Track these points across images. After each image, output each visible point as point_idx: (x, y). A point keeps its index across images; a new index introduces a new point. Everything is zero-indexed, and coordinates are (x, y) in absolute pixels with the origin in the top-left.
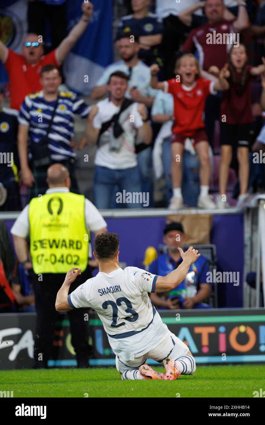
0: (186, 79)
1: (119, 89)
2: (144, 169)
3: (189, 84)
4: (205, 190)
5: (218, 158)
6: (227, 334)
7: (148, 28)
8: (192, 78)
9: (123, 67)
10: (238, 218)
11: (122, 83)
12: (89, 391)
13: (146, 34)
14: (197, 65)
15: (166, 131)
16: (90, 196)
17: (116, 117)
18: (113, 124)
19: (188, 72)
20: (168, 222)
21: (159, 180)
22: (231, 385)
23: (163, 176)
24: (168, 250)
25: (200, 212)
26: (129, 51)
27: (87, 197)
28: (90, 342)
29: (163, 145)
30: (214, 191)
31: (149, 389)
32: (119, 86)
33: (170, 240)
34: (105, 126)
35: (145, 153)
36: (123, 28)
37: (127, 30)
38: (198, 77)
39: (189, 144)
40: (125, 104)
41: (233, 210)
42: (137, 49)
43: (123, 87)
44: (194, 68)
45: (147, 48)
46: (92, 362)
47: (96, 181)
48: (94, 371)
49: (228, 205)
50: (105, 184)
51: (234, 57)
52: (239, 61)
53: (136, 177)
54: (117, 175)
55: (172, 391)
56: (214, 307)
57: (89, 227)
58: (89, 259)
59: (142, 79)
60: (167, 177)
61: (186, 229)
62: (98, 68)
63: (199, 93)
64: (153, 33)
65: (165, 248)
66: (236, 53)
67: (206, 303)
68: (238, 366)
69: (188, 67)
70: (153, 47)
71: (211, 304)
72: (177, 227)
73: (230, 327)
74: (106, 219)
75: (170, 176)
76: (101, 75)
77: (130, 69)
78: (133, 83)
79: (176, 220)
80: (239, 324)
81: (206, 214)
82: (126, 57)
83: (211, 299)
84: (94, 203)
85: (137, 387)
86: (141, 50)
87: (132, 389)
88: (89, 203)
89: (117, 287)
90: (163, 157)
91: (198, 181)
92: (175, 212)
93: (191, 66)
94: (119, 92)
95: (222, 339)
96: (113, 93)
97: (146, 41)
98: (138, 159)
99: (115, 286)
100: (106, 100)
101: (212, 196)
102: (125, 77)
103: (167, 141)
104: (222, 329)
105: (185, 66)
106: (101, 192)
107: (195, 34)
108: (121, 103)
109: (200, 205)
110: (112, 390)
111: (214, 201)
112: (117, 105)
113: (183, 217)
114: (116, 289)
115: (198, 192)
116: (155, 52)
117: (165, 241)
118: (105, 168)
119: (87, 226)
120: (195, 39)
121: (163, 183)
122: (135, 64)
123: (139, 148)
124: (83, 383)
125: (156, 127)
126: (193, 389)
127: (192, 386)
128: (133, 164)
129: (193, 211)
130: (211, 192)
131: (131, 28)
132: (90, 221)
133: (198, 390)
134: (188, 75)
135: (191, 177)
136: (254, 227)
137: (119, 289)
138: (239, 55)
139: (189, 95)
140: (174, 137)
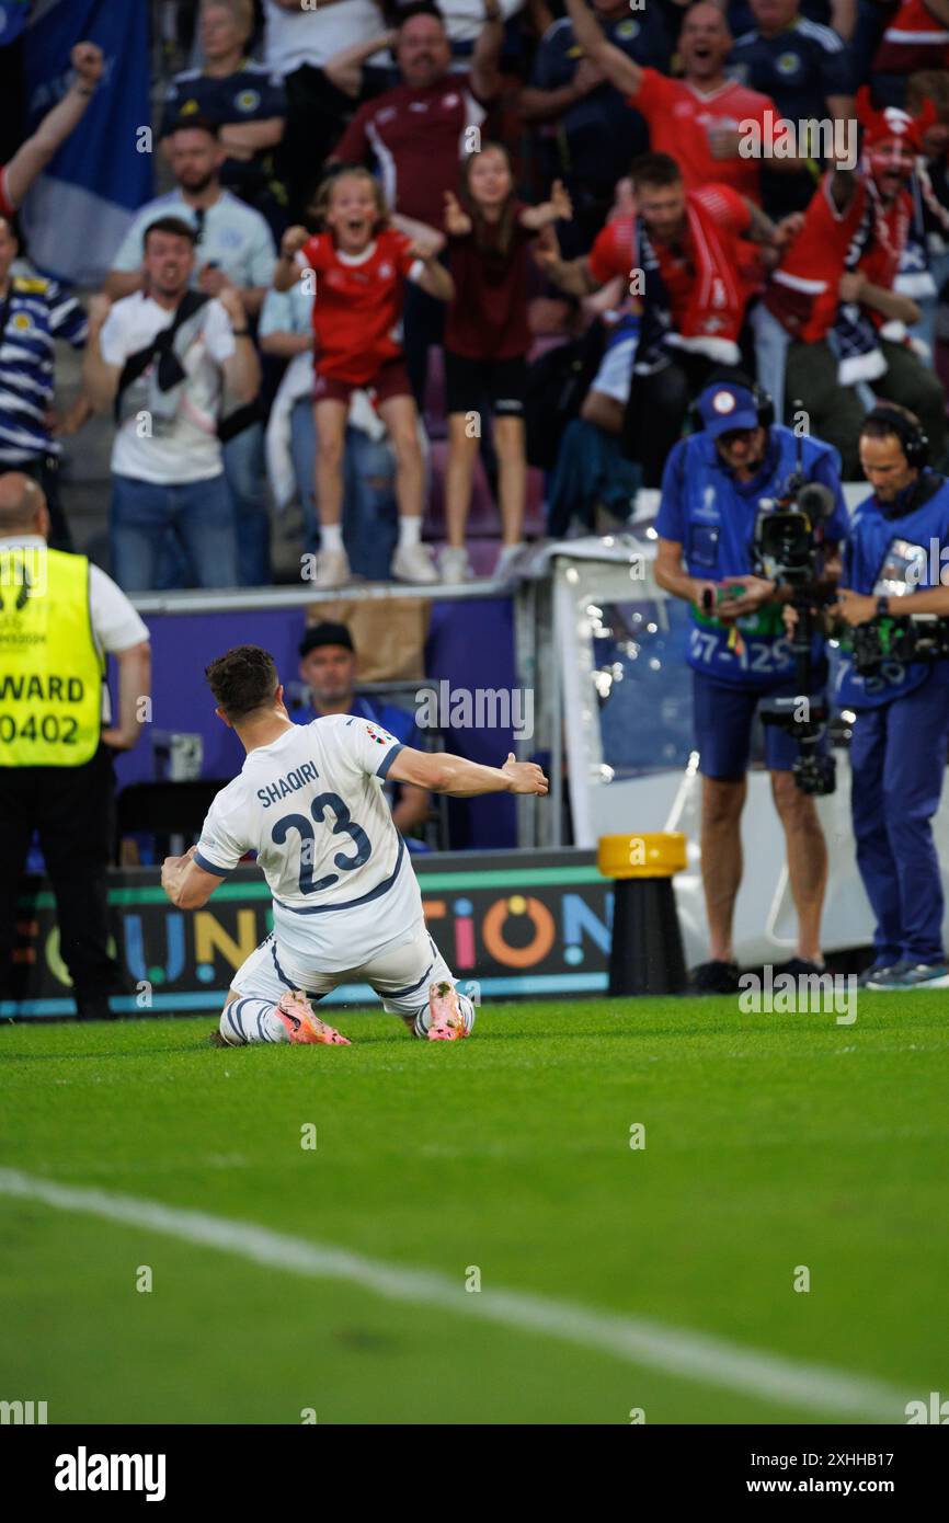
0: (347, 236)
1: (172, 264)
2: (244, 481)
3: (356, 250)
4: (410, 527)
5: (441, 447)
6: (478, 918)
7: (247, 101)
8: (365, 231)
10: (498, 611)
11: (178, 249)
12: (111, 1081)
13: (239, 118)
14: (378, 196)
15: (300, 379)
16: (103, 557)
17: (165, 339)
18: (157, 356)
19: (355, 218)
20: (312, 623)
21: (284, 513)
22: (491, 1055)
23: (297, 499)
24: (311, 697)
25: (399, 592)
26: (202, 164)
27: (93, 560)
28: (112, 951)
29: (292, 415)
30: (433, 535)
31: (271, 1074)
32: (171, 256)
33: (319, 672)
34: (135, 365)
35: (245, 439)
36: (179, 103)
37: (190, 108)
38: (379, 229)
39: (361, 409)
40: (187, 305)
41: (485, 587)
42: (219, 159)
43: (184, 259)
44: (370, 207)
45: (244, 156)
46: (116, 1004)
47: (115, 517)
48: (121, 1027)
49: (470, 572)
50: (140, 526)
51: (479, 183)
53: (223, 503)
54: (173, 500)
55: (332, 1075)
56: (441, 848)
57: (102, 643)
58: (104, 726)
59: (234, 239)
60: (307, 503)
61: (359, 639)
62: (114, 214)
63: (385, 271)
64: (260, 114)
65: (305, 694)
66: (482, 172)
67: (418, 839)
68: (509, 1005)
69: (354, 205)
70: (260, 153)
71: (432, 841)
72: (336, 635)
73: (484, 900)
74: (146, 617)
75: (314, 498)
76: (122, 234)
77: (200, 214)
78: (209, 250)
79: (334, 616)
80: (507, 893)
81: (413, 598)
83: (431, 828)
84: (113, 574)
85: (240, 1069)
86: (229, 161)
87: (227, 1074)
88: (100, 577)
89: (306, 770)
90: (293, 448)
92: (331, 596)
93: (363, 201)
94: (171, 273)
95: (464, 932)
96: (156, 274)
97: (241, 138)
98: (225, 457)
99: (302, 768)
100: (138, 296)
101: (430, 549)
102: (187, 235)
103: (304, 403)
104: (463, 907)
105: (345, 202)
106: (132, 547)
107: (371, 116)
108: (175, 302)
109: (398, 569)
110: (172, 1078)
111: (434, 560)
112: (166, 307)
113: (352, 608)
114: (306, 775)
115: (395, 541)
116: (267, 165)
117: (304, 674)
118: (137, 483)
119: (96, 639)
120: (371, 130)
121: (295, 519)
122: (213, 201)
124: (94, 1061)
125: (273, 367)
126: (389, 1069)
127: (386, 1062)
128: (215, 469)
129: (379, 592)
130: (427, 537)
131: (200, 102)
132: (103, 624)
133: (403, 1073)
134: (355, 225)
135: (369, 500)
136: (543, 630)
137: (313, 773)
138: (490, 175)
139: (357, 276)
140: (322, 385)
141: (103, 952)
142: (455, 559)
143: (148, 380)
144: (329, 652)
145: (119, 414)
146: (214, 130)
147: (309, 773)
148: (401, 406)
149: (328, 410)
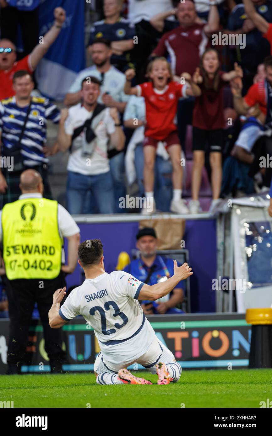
0: (158, 82)
1: (91, 94)
2: (117, 175)
3: (161, 88)
4: (177, 193)
5: (190, 163)
6: (201, 338)
7: (121, 33)
8: (164, 81)
9: (95, 73)
10: (211, 223)
11: (94, 88)
12: (62, 396)
13: (118, 39)
14: (169, 68)
15: (139, 136)
16: (63, 201)
17: (88, 123)
18: (85, 129)
19: (160, 75)
20: (141, 227)
21: (131, 186)
22: (204, 390)
23: (136, 181)
24: (140, 255)
25: (173, 217)
26: (102, 56)
27: (59, 202)
28: (64, 348)
29: (135, 150)
30: (186, 196)
31: (122, 395)
32: (91, 91)
33: (143, 245)
34: (77, 132)
35: (117, 159)
36: (95, 33)
37: (100, 35)
38: (169, 81)
39: (161, 149)
40: (97, 109)
41: (206, 215)
42: (109, 55)
43: (96, 92)
44: (166, 72)
45: (119, 53)
46: (65, 368)
47: (68, 187)
48: (67, 376)
49: (200, 210)
50: (78, 190)
51: (206, 63)
52: (211, 67)
53: (109, 182)
54: (90, 181)
55: (145, 396)
56: (187, 312)
57: (62, 233)
58: (62, 264)
59: (115, 84)
60: (140, 183)
61: (159, 234)
62: (70, 74)
63: (171, 96)
64: (126, 38)
65: (138, 254)
66: (208, 59)
67: (179, 308)
68: (212, 371)
69: (160, 71)
70: (125, 53)
71: (184, 309)
72: (150, 232)
73: (203, 332)
74: (79, 224)
75: (143, 181)
76: (73, 81)
77: (103, 75)
78: (105, 88)
79: (149, 225)
80: (212, 329)
81: (179, 219)
82: (99, 62)
84: (67, 208)
85: (111, 393)
86: (114, 55)
87: (106, 395)
88: (62, 209)
90: (135, 162)
91: (171, 186)
92: (148, 218)
93: (164, 69)
94: (91, 97)
95: (195, 343)
96: (86, 98)
97: (118, 47)
98: (110, 164)
99: (102, 291)
100: (79, 106)
101: (185, 201)
102: (97, 82)
103: (140, 146)
104: (195, 334)
105: (157, 70)
106: (74, 198)
107: (167, 38)
108: (93, 108)
109: (172, 209)
110: (85, 396)
111: (187, 205)
112: (89, 110)
113: (156, 222)
115: (171, 197)
116: (128, 57)
117: (138, 246)
118: (77, 174)
119: (60, 232)
120: (167, 43)
121: (136, 188)
122: (108, 69)
123: (111, 153)
124: (57, 389)
126: (166, 394)
127: (165, 391)
128: (106, 169)
129: (166, 216)
130: (183, 197)
131: (103, 33)
132: (62, 227)
133: (171, 395)
134: (161, 78)
135: (163, 181)
136: (227, 232)
137: (106, 293)
138: (211, 60)
139: (162, 98)
140: (146, 140)
141: (60, 348)
142: (195, 204)
143: (82, 138)
144: (147, 238)
145: (71, 149)
146: (108, 44)
147: (104, 293)
148: (176, 148)
149: (149, 150)
